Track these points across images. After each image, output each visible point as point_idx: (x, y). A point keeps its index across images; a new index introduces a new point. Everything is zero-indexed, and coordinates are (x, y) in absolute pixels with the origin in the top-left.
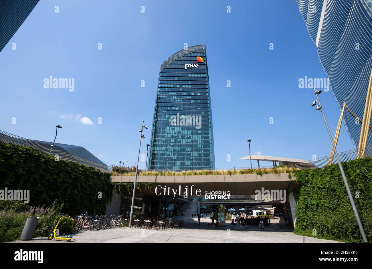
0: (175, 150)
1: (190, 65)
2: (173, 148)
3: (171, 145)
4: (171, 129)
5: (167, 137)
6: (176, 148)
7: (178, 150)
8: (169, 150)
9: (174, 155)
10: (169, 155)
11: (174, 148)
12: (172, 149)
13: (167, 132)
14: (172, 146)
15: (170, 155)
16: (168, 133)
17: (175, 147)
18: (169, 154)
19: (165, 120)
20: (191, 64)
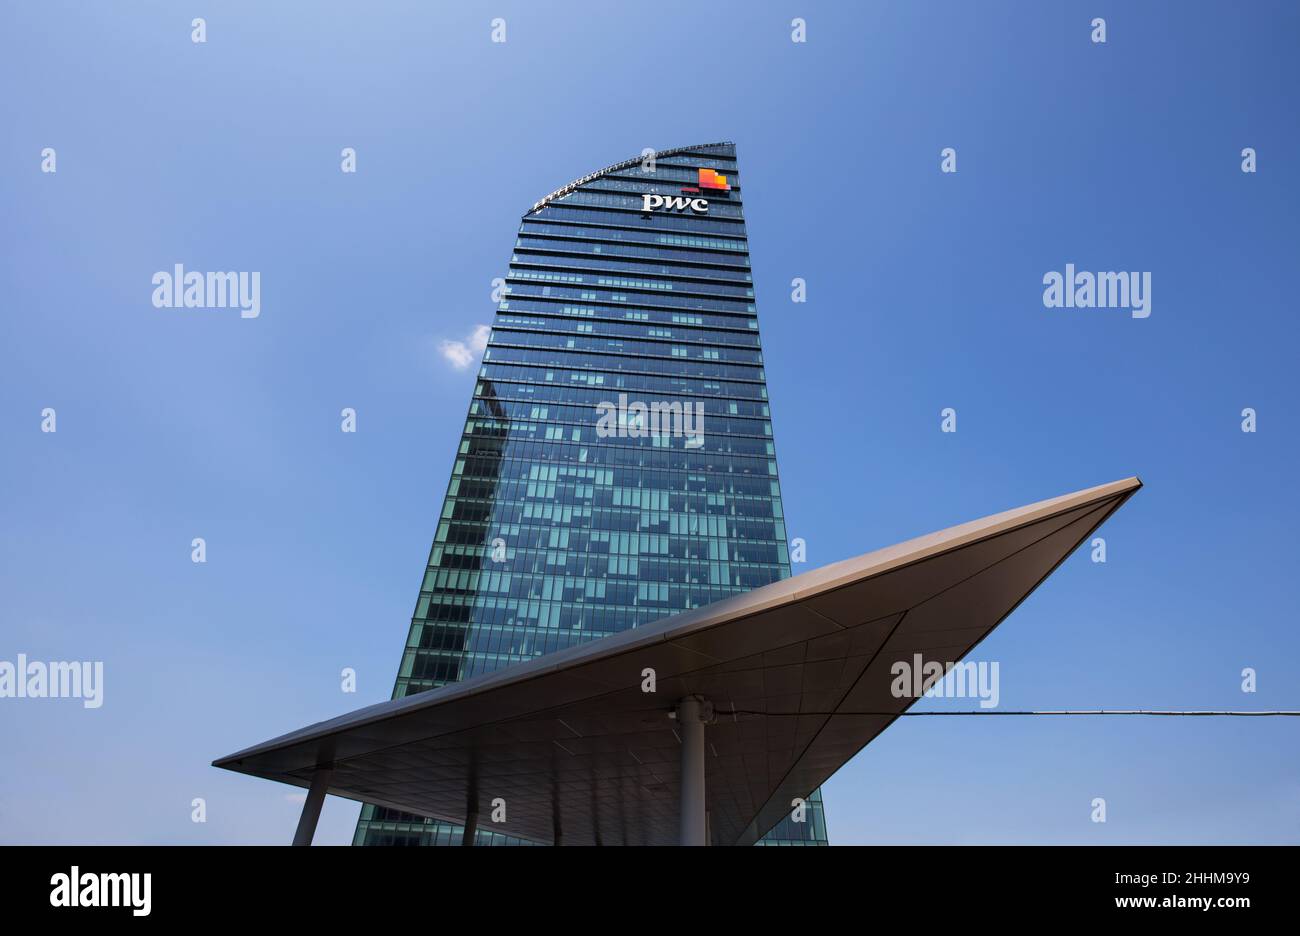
0: (570, 595)
1: (668, 199)
2: (560, 581)
3: (551, 561)
4: (558, 476)
5: (531, 521)
6: (580, 584)
7: (590, 593)
8: (540, 591)
9: (567, 621)
10: (535, 623)
11: (570, 584)
12: (554, 588)
13: (531, 493)
14: (556, 571)
15: (543, 622)
16: (535, 500)
17: (577, 574)
18: (533, 615)
19: (527, 433)
20: (673, 198)
